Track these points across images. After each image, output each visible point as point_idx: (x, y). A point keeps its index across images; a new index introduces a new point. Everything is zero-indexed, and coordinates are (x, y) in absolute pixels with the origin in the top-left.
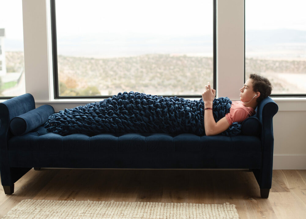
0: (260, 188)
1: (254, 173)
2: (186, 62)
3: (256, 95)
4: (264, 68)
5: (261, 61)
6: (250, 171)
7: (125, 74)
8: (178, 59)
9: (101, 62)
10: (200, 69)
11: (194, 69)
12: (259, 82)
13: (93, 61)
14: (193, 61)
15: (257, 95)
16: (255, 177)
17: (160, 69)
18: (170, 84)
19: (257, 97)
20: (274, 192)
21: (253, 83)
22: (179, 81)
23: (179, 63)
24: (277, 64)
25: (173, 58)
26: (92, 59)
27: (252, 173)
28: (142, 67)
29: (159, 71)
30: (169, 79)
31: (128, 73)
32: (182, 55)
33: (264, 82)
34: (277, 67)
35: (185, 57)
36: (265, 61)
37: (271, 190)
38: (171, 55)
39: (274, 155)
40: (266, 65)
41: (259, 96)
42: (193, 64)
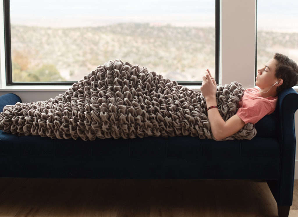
0: (278, 205)
1: (268, 184)
2: (170, 34)
3: (277, 82)
4: (271, 42)
5: (267, 33)
6: (263, 181)
7: (91, 49)
8: (160, 29)
9: (60, 32)
10: (188, 43)
11: (181, 43)
12: (285, 66)
13: (50, 32)
14: (179, 33)
15: (279, 82)
16: (270, 190)
17: (137, 42)
18: (150, 62)
19: (278, 85)
20: (296, 209)
21: (277, 65)
22: (161, 58)
23: (162, 34)
24: (287, 38)
25: (153, 28)
26: (49, 28)
27: (266, 183)
28: (113, 40)
29: (135, 44)
30: (149, 56)
31: (95, 48)
32: (164, 24)
33: (291, 68)
34: (287, 42)
35: (168, 27)
36: (272, 33)
37: (291, 207)
38: (151, 25)
39: (296, 161)
40: (273, 38)
41: (281, 84)
42: (179, 36)
